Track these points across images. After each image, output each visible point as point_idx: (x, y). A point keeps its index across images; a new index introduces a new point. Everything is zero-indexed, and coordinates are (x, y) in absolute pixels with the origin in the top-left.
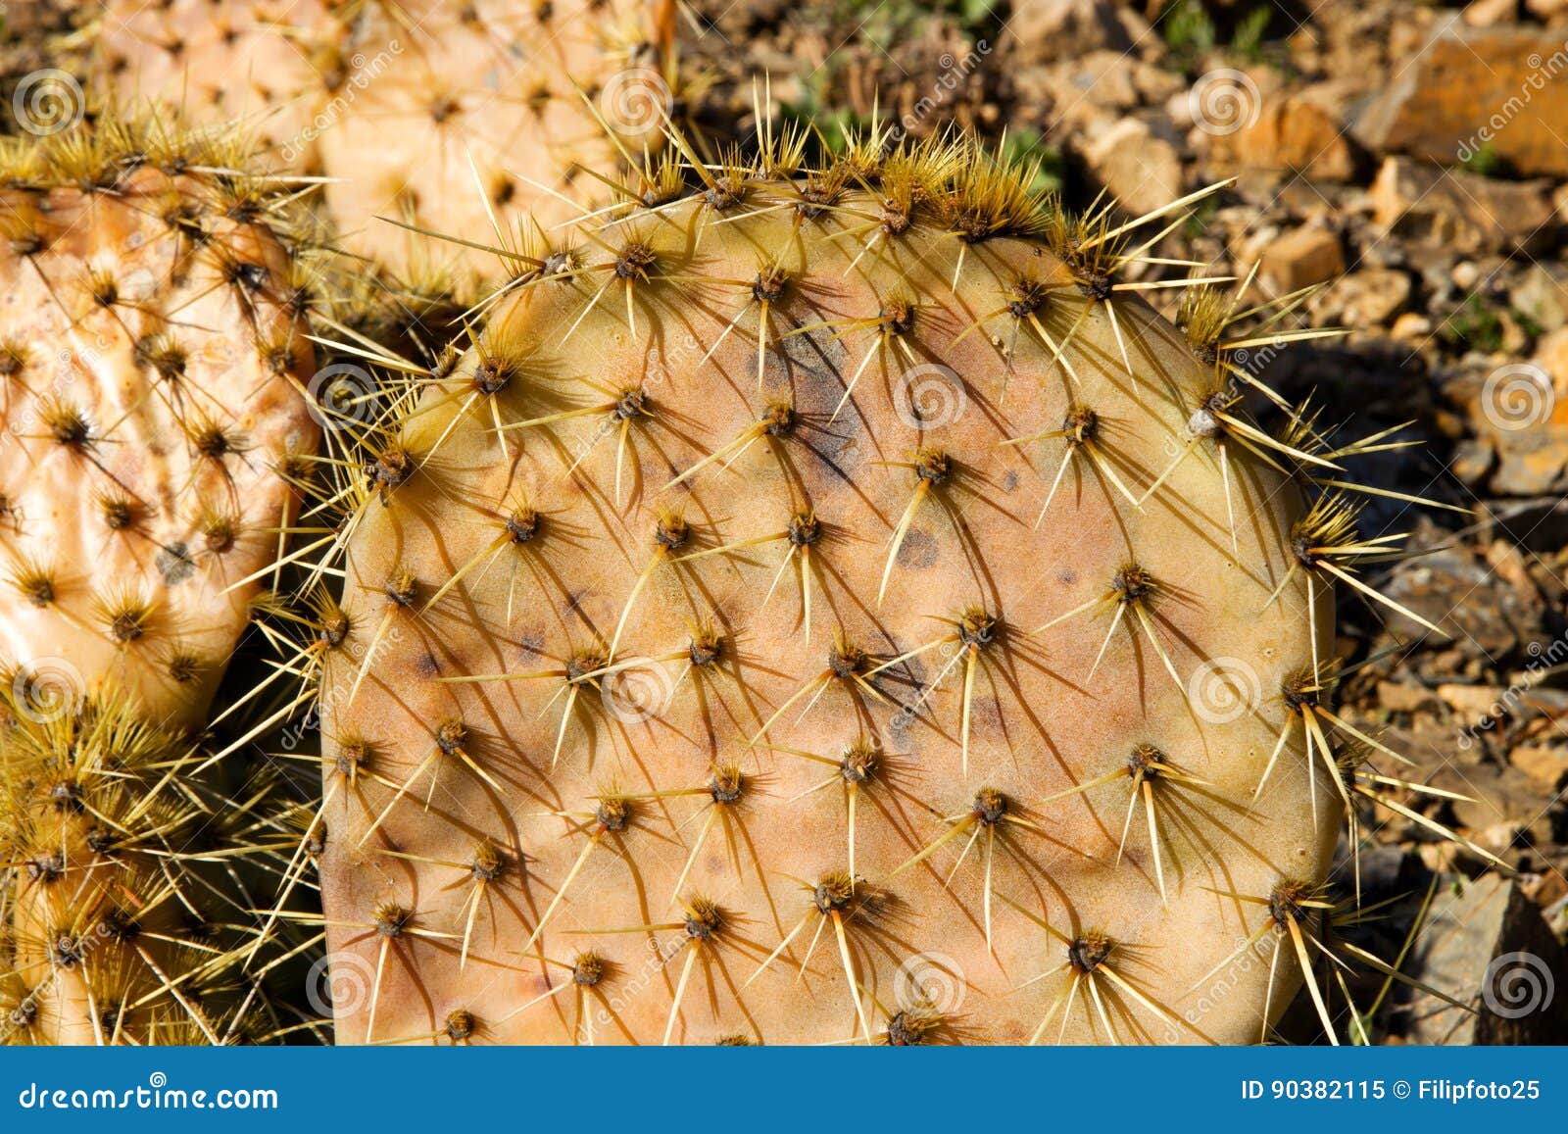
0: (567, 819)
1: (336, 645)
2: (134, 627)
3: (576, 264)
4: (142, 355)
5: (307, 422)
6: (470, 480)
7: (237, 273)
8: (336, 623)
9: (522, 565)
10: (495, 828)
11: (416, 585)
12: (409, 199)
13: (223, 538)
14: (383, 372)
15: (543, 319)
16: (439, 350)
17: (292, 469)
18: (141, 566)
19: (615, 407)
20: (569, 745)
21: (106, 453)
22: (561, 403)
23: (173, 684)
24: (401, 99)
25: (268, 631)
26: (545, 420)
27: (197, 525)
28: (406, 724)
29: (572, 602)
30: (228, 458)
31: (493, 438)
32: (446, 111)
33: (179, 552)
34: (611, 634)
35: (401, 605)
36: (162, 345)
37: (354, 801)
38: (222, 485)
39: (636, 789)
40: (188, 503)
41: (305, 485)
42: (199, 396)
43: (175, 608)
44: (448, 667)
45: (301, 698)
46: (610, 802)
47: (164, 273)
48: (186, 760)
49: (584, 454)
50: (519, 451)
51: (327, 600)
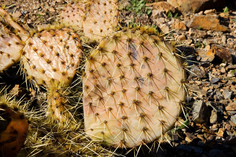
0: (108, 94)
1: (84, 76)
2: (64, 74)
3: (109, 37)
4: (65, 47)
5: (82, 53)
6: (98, 59)
7: (74, 38)
8: (84, 74)
9: (103, 68)
10: (100, 95)
11: (92, 70)
12: (92, 32)
13: (73, 65)
14: (89, 48)
15: (105, 43)
16: (95, 46)
17: (80, 58)
18: (65, 68)
19: (112, 52)
20: (108, 86)
21: (61, 56)
22: (107, 52)
23: (68, 80)
24: (91, 21)
25: (77, 74)
26: (106, 53)
27: (70, 64)
28: (91, 84)
29: (108, 72)
30: (73, 57)
31: (100, 55)
32: (96, 23)
33: (68, 67)
34: (112, 75)
35: (91, 72)
36: (67, 46)
37: (86, 92)
38: (73, 60)
39: (114, 91)
40: (69, 62)
41: (81, 60)
42: (70, 51)
43: (68, 72)
44: (95, 78)
45: (81, 81)
46: (112, 92)
47: (67, 38)
48: (69, 87)
49: (109, 57)
50: (103, 56)
51: (83, 71)
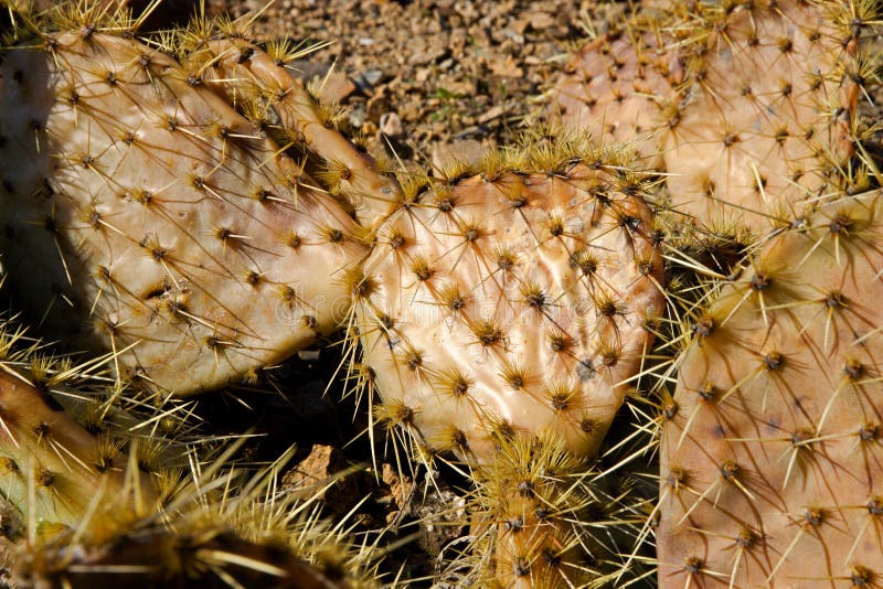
0: (789, 517)
1: (670, 418)
2: (563, 402)
3: (809, 224)
4: (574, 261)
5: (661, 300)
6: (746, 335)
7: (626, 221)
8: (671, 406)
9: (772, 382)
10: (750, 519)
11: (714, 388)
12: (709, 188)
13: (612, 359)
14: (702, 276)
15: (790, 252)
16: (733, 265)
17: (650, 324)
18: (569, 371)
19: (825, 301)
20: (792, 478)
21: (554, 312)
22: (797, 297)
23: (582, 433)
24: (708, 133)
25: (631, 406)
26: (788, 305)
27: (597, 352)
28: (705, 461)
29: (798, 403)
30: (616, 317)
31: (760, 314)
32: (732, 141)
33: (588, 365)
34: (818, 420)
35: (706, 399)
36: (585, 257)
37: (676, 501)
38: (612, 331)
39: (827, 504)
40: (594, 340)
41: (656, 333)
42: (602, 284)
43: (585, 394)
44: (729, 432)
45: (651, 444)
46: (812, 510)
47: (588, 219)
48: (588, 473)
49: (807, 325)
50: (773, 321)
51: (667, 394)
